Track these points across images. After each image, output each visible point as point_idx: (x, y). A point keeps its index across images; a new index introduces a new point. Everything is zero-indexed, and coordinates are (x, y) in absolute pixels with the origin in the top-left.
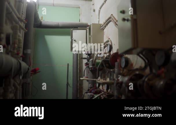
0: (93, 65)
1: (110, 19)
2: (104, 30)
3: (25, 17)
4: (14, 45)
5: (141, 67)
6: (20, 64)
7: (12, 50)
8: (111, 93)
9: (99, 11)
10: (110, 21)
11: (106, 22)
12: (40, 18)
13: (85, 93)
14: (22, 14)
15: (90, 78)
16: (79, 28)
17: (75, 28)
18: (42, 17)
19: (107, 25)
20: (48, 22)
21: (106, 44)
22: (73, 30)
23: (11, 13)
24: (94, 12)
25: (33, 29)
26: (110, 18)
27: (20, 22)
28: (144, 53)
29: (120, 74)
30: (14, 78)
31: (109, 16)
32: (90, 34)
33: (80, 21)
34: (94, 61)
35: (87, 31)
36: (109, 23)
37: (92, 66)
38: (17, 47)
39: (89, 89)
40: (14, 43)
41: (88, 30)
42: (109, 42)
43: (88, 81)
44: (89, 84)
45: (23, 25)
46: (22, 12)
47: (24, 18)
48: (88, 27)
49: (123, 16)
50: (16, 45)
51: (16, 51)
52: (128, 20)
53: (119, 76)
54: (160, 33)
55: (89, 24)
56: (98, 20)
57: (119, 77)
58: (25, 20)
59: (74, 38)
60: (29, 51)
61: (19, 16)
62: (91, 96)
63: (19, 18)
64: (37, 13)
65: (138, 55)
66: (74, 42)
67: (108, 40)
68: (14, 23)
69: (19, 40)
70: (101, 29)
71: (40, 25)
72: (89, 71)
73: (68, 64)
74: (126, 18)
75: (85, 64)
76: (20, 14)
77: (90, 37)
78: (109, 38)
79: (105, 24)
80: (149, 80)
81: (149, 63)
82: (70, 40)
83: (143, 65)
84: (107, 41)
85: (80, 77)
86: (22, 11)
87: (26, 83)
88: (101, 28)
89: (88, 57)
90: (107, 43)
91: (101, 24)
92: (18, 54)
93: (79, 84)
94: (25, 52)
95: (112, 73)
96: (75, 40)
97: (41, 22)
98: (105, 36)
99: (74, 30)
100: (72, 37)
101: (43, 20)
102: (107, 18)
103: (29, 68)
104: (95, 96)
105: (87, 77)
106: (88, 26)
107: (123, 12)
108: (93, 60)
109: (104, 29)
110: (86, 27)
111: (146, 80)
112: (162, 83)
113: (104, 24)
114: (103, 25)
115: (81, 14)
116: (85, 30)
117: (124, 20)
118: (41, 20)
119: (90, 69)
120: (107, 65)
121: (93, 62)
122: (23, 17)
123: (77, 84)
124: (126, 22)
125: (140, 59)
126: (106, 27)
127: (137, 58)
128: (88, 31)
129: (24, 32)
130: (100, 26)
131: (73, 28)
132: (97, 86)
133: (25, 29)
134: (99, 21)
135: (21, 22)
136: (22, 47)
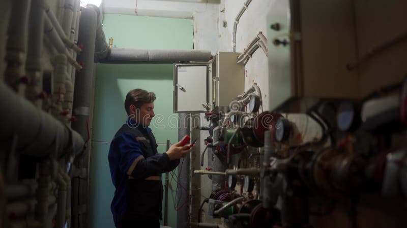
0: (221, 139)
1: (257, 43)
2: (246, 67)
3: (77, 39)
4: (59, 96)
5: (315, 139)
6: (70, 133)
7: (54, 105)
8: (259, 199)
9: (236, 26)
10: (257, 47)
11: (249, 48)
12: (107, 41)
13: (203, 203)
14: (72, 32)
15: (215, 171)
16: (191, 62)
17: (182, 62)
18: (111, 40)
19: (251, 54)
20: (123, 49)
21: (248, 96)
22: (177, 66)
23: (52, 30)
24: (224, 28)
25: (92, 65)
26: (257, 40)
27: (67, 50)
28: (321, 110)
29: (275, 155)
30: (59, 159)
31: (255, 36)
32: (214, 74)
33: (193, 48)
34: (221, 131)
35: (208, 68)
36: (255, 50)
37: (217, 142)
38: (63, 100)
39: (214, 193)
40: (58, 93)
41: (211, 66)
42: (255, 92)
43: (211, 176)
44: (214, 183)
45: (72, 55)
46: (72, 29)
47: (75, 40)
48: (211, 61)
49: (275, 34)
50: (62, 96)
51: (61, 108)
52: (285, 43)
53: (272, 158)
54: (349, 68)
55: (213, 54)
56: (233, 44)
57: (271, 161)
58: (76, 46)
59: (181, 83)
60: (85, 111)
61: (65, 37)
62: (215, 204)
63: (65, 41)
64: (102, 30)
65: (309, 113)
66: (182, 92)
67: (253, 87)
68: (55, 51)
69: (67, 86)
70: (238, 64)
71: (107, 58)
72: (215, 156)
73: (168, 141)
74: (281, 39)
75: (205, 140)
76: (66, 34)
77: (215, 80)
78: (256, 84)
79: (247, 54)
80: (323, 159)
81: (331, 130)
82: (173, 88)
83: (320, 135)
84: (251, 89)
85: (194, 169)
86: (70, 28)
87: (79, 177)
88: (239, 62)
89: (212, 125)
90: (251, 94)
91: (240, 54)
92: (65, 114)
93: (193, 185)
94: (77, 112)
95: (260, 157)
96: (182, 89)
97: (109, 51)
98: (247, 79)
99: (179, 66)
100: (176, 82)
101: (113, 46)
102: (251, 41)
103: (86, 145)
104: (223, 204)
105: (209, 170)
106: (212, 58)
107: (276, 27)
108: (219, 129)
109: (244, 65)
110: (208, 61)
111: (319, 159)
112: (345, 162)
113: (245, 53)
114: (243, 55)
115: (196, 32)
116: (205, 67)
117: (277, 42)
118: (109, 45)
119: (216, 151)
120: (249, 138)
121: (219, 132)
122: (73, 39)
123: (188, 186)
124: (281, 46)
125: (312, 123)
126: (249, 58)
127: (308, 121)
128: (211, 69)
129: (75, 69)
130: (237, 56)
131: (178, 62)
132: (230, 185)
133: (77, 63)
134: (235, 46)
135: (69, 50)
136: (72, 100)
